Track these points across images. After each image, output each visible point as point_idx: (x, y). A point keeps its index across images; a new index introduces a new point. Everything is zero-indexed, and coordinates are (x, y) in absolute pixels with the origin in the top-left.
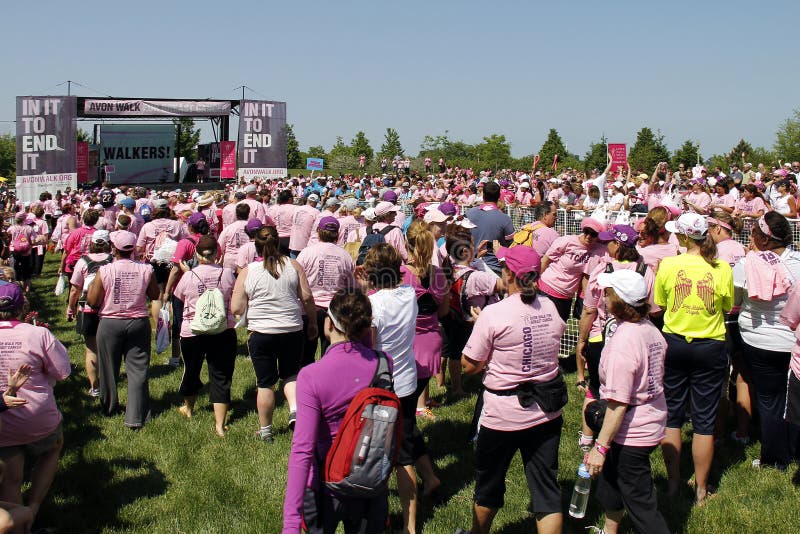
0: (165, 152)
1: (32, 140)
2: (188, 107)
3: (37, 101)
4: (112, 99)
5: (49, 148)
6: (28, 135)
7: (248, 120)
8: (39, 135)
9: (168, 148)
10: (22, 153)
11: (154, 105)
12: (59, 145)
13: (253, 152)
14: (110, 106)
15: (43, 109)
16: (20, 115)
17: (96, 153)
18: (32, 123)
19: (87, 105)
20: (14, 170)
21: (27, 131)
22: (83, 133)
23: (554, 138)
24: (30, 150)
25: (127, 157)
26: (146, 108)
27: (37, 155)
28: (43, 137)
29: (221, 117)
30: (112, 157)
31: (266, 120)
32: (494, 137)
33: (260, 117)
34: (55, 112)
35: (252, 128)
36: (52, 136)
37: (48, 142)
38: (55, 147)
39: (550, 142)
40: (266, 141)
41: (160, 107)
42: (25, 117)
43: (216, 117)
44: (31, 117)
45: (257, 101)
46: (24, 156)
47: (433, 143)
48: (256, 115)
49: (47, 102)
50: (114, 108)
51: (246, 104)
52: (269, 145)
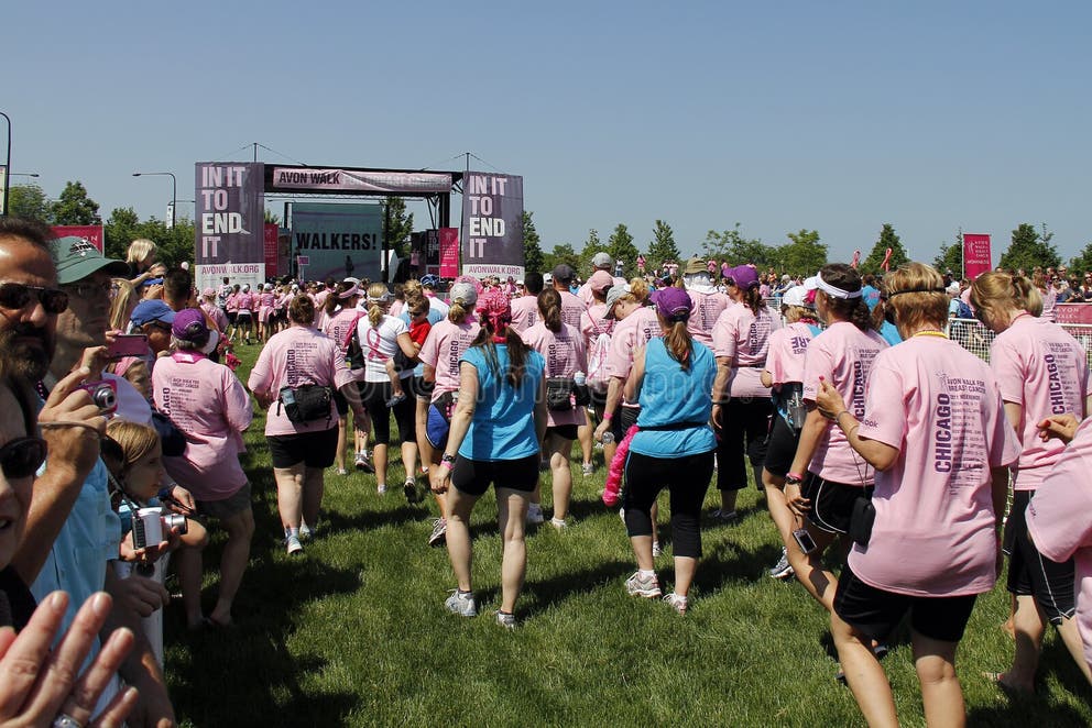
0: (371, 241)
1: (213, 219)
2: (399, 179)
3: (219, 169)
4: (305, 167)
5: (232, 231)
6: (207, 212)
7: (474, 200)
8: (221, 212)
9: (374, 236)
10: (202, 235)
11: (355, 177)
12: (242, 227)
13: (482, 242)
14: (304, 177)
15: (225, 179)
16: (199, 188)
17: (287, 239)
18: (212, 196)
19: (277, 176)
21: (208, 207)
22: (272, 216)
23: (889, 238)
25: (325, 247)
26: (347, 180)
27: (219, 238)
28: (225, 215)
29: (440, 195)
30: (306, 247)
31: (497, 199)
32: (803, 234)
33: (489, 194)
34: (239, 184)
35: (479, 209)
36: (236, 214)
37: (231, 222)
38: (239, 229)
39: (883, 244)
40: (498, 228)
41: (364, 180)
42: (205, 189)
43: (433, 194)
44: (211, 188)
45: (485, 174)
46: (205, 239)
47: (720, 240)
48: (485, 192)
49: (230, 170)
50: (309, 180)
51: (472, 177)
52: (502, 233)
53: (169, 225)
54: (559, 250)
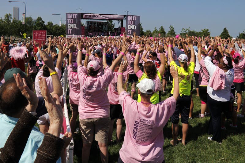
1: (70, 25)
2: (112, 16)
3: (71, 14)
4: (90, 14)
5: (74, 28)
7: (129, 21)
10: (67, 29)
11: (102, 16)
13: (130, 31)
14: (90, 16)
15: (72, 16)
16: (67, 18)
18: (70, 20)
19: (84, 16)
20: (65, 34)
21: (69, 23)
22: (83, 24)
23: (225, 31)
24: (69, 28)
26: (100, 17)
27: (71, 30)
28: (73, 24)
29: (121, 20)
31: (134, 21)
32: (205, 30)
33: (132, 20)
34: (76, 17)
35: (130, 23)
36: (75, 24)
37: (74, 26)
38: (76, 27)
40: (134, 27)
41: (104, 17)
43: (119, 20)
45: (131, 16)
46: (68, 30)
47: (185, 31)
48: (131, 19)
49: (74, 15)
50: (91, 17)
51: (128, 16)
52: (135, 29)
53: (60, 25)
54: (148, 31)
